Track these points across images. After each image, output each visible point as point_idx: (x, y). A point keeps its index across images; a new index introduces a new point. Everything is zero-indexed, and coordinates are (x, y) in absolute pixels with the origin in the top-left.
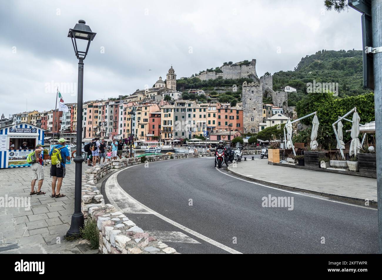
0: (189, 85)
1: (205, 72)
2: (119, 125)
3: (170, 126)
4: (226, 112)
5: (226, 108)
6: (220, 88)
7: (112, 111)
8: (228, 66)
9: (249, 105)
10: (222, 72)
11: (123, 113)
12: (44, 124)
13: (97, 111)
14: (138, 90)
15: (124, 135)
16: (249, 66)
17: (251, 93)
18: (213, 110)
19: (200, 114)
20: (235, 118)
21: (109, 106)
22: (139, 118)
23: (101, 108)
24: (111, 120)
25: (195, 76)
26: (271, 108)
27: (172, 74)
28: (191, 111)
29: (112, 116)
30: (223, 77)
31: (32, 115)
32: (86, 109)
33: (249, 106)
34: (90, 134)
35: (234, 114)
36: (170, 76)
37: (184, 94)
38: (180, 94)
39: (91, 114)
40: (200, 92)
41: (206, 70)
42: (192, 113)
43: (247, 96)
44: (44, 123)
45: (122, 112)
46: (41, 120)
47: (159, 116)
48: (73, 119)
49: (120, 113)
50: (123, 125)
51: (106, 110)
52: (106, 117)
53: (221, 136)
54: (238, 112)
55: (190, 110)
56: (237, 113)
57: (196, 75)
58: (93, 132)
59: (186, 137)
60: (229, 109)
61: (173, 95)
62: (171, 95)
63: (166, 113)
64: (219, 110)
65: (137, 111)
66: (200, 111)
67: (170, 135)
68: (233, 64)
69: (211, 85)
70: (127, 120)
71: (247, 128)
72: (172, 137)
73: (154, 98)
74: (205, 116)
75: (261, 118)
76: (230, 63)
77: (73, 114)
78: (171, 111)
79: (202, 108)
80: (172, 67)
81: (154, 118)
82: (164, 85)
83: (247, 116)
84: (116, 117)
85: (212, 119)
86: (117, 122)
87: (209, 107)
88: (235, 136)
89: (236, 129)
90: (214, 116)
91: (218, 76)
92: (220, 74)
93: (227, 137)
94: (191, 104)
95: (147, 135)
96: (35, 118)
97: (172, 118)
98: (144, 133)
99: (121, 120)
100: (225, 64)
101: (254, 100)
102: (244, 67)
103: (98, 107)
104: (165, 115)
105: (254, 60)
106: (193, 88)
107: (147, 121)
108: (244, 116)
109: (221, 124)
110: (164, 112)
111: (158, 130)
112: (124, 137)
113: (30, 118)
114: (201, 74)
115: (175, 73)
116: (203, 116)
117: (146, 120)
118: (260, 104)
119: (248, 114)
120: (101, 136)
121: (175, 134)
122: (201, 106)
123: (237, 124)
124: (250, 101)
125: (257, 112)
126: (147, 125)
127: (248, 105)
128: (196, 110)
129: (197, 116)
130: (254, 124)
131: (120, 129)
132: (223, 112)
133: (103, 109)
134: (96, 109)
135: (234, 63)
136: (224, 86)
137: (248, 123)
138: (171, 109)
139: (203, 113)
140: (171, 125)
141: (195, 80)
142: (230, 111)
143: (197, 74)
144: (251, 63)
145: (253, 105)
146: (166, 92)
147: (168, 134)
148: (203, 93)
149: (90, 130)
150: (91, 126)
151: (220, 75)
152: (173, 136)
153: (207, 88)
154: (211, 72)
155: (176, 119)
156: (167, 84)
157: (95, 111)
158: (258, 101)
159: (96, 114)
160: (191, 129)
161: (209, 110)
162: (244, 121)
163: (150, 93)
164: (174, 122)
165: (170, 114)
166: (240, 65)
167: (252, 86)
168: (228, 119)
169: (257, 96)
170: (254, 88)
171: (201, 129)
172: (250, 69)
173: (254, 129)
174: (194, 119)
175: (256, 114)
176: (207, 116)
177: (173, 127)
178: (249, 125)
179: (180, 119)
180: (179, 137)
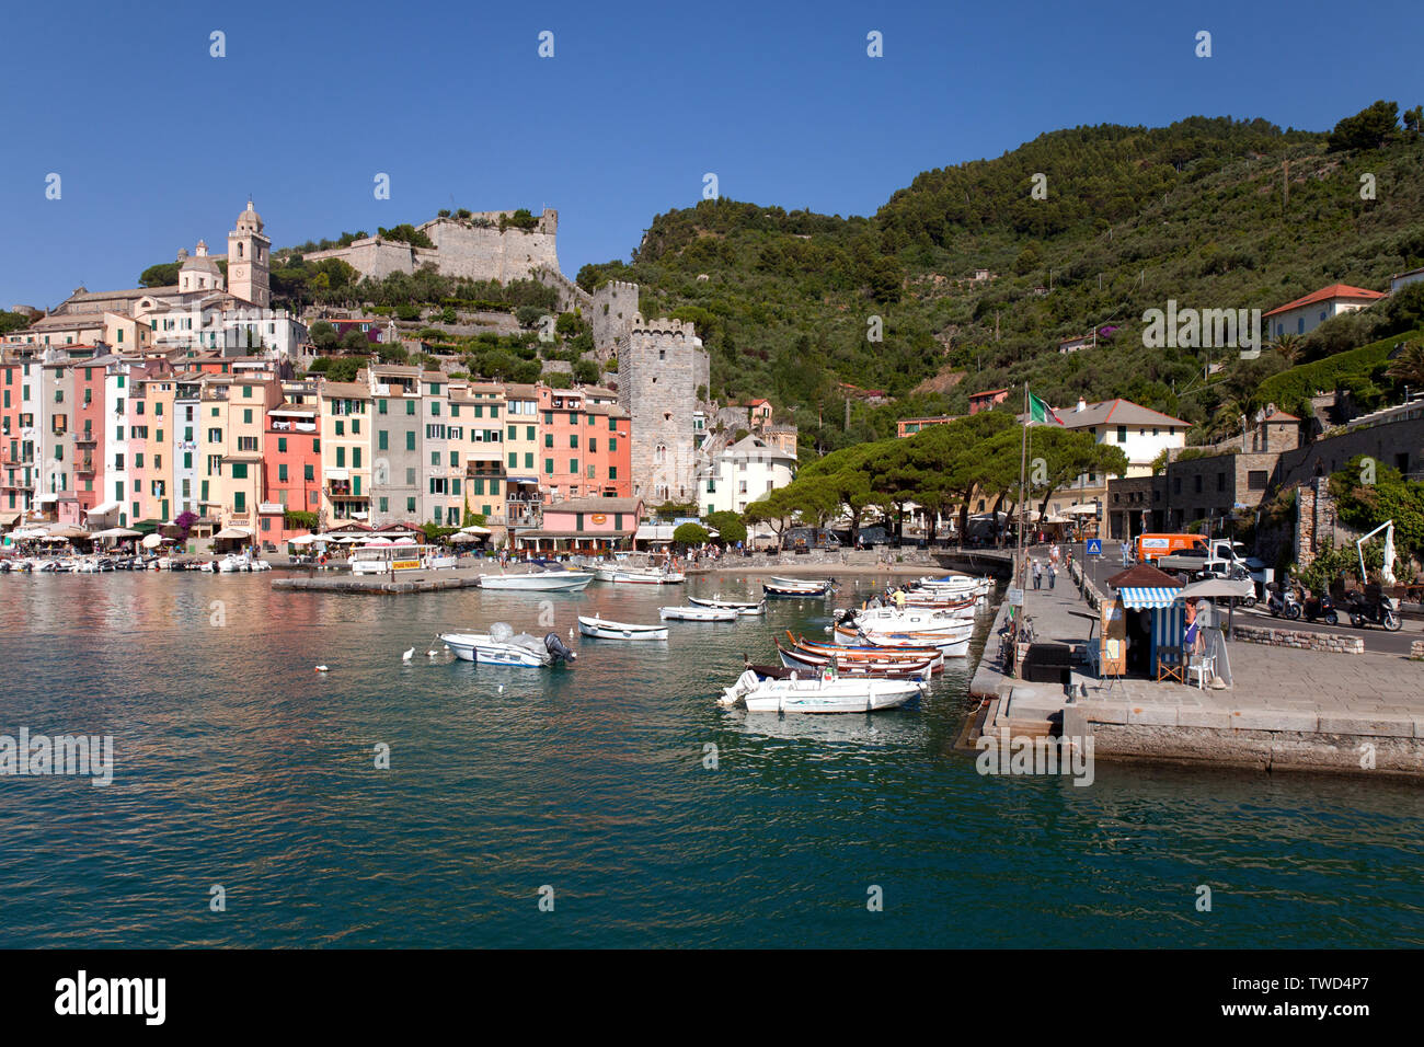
1: (372, 241)
2: (111, 460)
3: (357, 470)
4: (574, 421)
6: (442, 312)
7: (60, 393)
8: (453, 227)
9: (653, 400)
10: (435, 248)
11: (130, 405)
15: (136, 505)
16: (532, 233)
17: (658, 356)
18: (527, 412)
19: (479, 428)
20: (604, 445)
21: (45, 367)
22: (216, 433)
24: (58, 433)
27: (253, 237)
28: (442, 413)
29: (64, 417)
30: (438, 265)
33: (649, 402)
35: (601, 432)
36: (246, 242)
42: (446, 422)
43: (644, 365)
45: (120, 401)
49: (111, 405)
50: (129, 462)
51: (27, 387)
54: (615, 424)
55: (436, 408)
56: (610, 429)
59: (425, 518)
60: (583, 413)
61: (272, 330)
62: (264, 332)
63: (342, 419)
64: (549, 415)
65: (203, 401)
66: (479, 408)
68: (473, 217)
71: (642, 483)
74: (496, 436)
75: (689, 448)
76: (464, 214)
78: (363, 412)
79: (484, 403)
81: (282, 436)
83: (642, 442)
84: (88, 422)
85: (521, 445)
86: (94, 444)
87: (510, 400)
89: (606, 489)
90: (531, 434)
91: (421, 259)
92: (428, 252)
94: (442, 386)
95: (261, 510)
97: (366, 439)
98: (248, 501)
99: (119, 438)
100: (446, 216)
101: (666, 385)
102: (516, 237)
104: (338, 423)
105: (553, 216)
107: (256, 449)
108: (632, 440)
109: (555, 466)
110: (333, 413)
111: (303, 487)
112: (136, 513)
115: (265, 233)
117: (247, 443)
118: (686, 400)
119: (647, 434)
121: (379, 506)
122: (474, 395)
123: (611, 469)
124: (654, 385)
125: (675, 428)
126: (256, 466)
127: (646, 400)
128: (462, 409)
130: (666, 471)
131: (110, 477)
132: (561, 421)
135: (476, 216)
136: (455, 305)
137: (648, 468)
138: (363, 401)
140: (362, 465)
142: (587, 419)
145: (663, 400)
154: (395, 244)
155: (383, 440)
156: (232, 276)
158: (679, 389)
160: (438, 485)
161: (510, 412)
162: (632, 459)
163: (161, 310)
164: (375, 453)
165: (356, 423)
166: (501, 228)
167: (662, 332)
168: (581, 449)
169: (675, 369)
170: (668, 339)
171: (487, 488)
172: (535, 245)
173: (664, 487)
174: (453, 445)
175: (673, 436)
176: (503, 434)
177: (371, 477)
178: (651, 475)
179: (398, 442)
180: (396, 517)
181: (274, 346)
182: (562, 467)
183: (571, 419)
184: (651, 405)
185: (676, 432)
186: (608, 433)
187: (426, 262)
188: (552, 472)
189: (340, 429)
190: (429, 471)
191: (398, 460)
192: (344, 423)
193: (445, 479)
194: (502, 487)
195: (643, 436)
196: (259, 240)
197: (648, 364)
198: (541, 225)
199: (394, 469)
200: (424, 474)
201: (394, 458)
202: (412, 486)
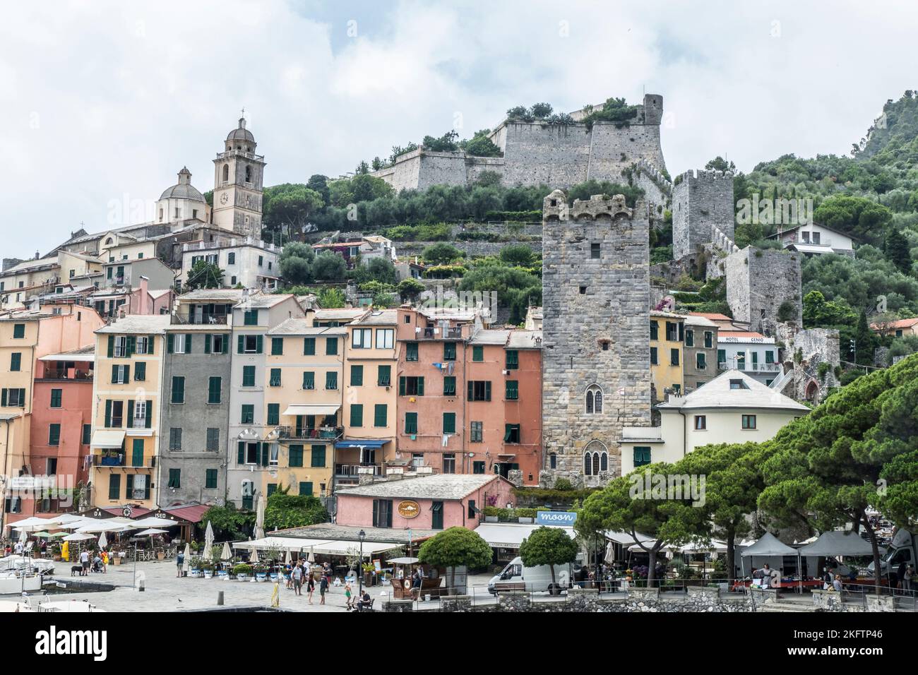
0: (330, 211)
1: (417, 153)
3: (139, 431)
4: (450, 357)
5: (450, 335)
6: (481, 230)
8: (526, 127)
9: (578, 321)
10: (501, 155)
16: (628, 125)
17: (588, 253)
18: (380, 344)
19: (309, 370)
20: (499, 391)
25: (371, 169)
26: (708, 334)
27: (239, 157)
28: (260, 351)
30: (501, 176)
33: (573, 324)
35: (493, 371)
36: (232, 165)
37: (291, 254)
38: (272, 254)
40: (374, 247)
41: (420, 142)
42: (264, 363)
43: (563, 269)
47: (84, 373)
53: (396, 506)
54: (516, 358)
55: (252, 344)
56: (508, 366)
57: (377, 166)
59: (230, 498)
60: (465, 344)
61: (232, 260)
62: (223, 263)
63: (122, 362)
64: (412, 347)
66: (310, 345)
67: (139, 484)
68: (553, 114)
69: (435, 214)
71: (561, 449)
72: (148, 496)
73: (121, 274)
74: (332, 381)
75: (643, 393)
76: (541, 111)
78: (151, 351)
79: (320, 335)
80: (242, 121)
81: (57, 387)
82: (203, 211)
83: (561, 385)
85: (369, 394)
87: (354, 328)
88: (472, 503)
89: (501, 457)
90: (384, 379)
91: (479, 169)
92: (490, 160)
93: (426, 510)
94: (260, 313)
97: (151, 390)
100: (517, 117)
101: (602, 297)
102: (605, 134)
104: (115, 368)
105: (655, 102)
106: (348, 225)
107: (22, 404)
108: (545, 383)
109: (421, 423)
110: (110, 354)
111: (77, 455)
114: (398, 160)
115: (258, 152)
116: (320, 381)
117: (13, 397)
118: (635, 319)
119: (569, 374)
121: (167, 480)
122: (316, 323)
123: (508, 428)
124: (583, 297)
125: (617, 362)
126: (12, 425)
127: (568, 322)
128: (287, 346)
129: (293, 379)
130: (603, 430)
132: (430, 357)
135: (556, 112)
136: (499, 219)
137: (572, 426)
138: (152, 337)
139: (321, 363)
140: (148, 425)
141: (364, 187)
142: (470, 352)
143: (381, 159)
144: (639, 112)
145: (597, 320)
146: (202, 246)
147: (130, 479)
148: (388, 253)
151: (488, 169)
152: (154, 492)
153: (415, 228)
154: (443, 154)
155: (177, 389)
156: (217, 204)
158: (622, 302)
160: (255, 453)
161: (354, 347)
162: (544, 412)
163: (120, 246)
164: (165, 408)
165: (141, 368)
166: (588, 124)
167: (594, 216)
168: (461, 398)
169: (617, 272)
170: (604, 225)
171: (307, 456)
172: (632, 140)
173: (600, 456)
174: (271, 396)
175: (614, 374)
176: (345, 377)
177: (157, 440)
178: (576, 436)
179: (197, 392)
180: (190, 497)
181: (234, 279)
182: (430, 424)
183: (446, 353)
184: (577, 329)
185: (619, 368)
186: (505, 372)
187: (484, 174)
188: (416, 432)
189: (119, 376)
190: (238, 432)
191: (196, 417)
192: (127, 368)
193: (259, 443)
194: (330, 454)
195: (563, 376)
196: (247, 160)
197: (572, 266)
198: (639, 116)
199: (190, 430)
200: (231, 437)
201: (191, 414)
202: (214, 453)
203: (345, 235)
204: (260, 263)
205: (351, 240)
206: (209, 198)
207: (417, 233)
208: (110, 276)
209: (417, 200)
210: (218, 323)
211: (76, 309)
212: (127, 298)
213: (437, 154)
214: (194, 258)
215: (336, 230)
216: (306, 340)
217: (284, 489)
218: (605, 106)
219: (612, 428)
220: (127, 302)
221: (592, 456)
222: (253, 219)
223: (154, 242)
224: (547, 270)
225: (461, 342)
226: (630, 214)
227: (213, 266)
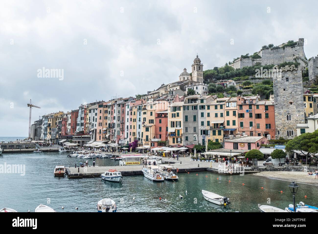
0: (219, 75)
1: (239, 59)
2: (126, 127)
3: (178, 128)
4: (250, 108)
5: (250, 103)
7: (119, 111)
8: (267, 50)
9: (283, 98)
10: (261, 58)
11: (130, 113)
12: (64, 126)
13: (107, 111)
14: (164, 84)
15: (130, 139)
16: (294, 47)
17: (285, 80)
18: (233, 106)
19: (216, 113)
20: (263, 116)
21: (117, 105)
22: (145, 119)
23: (110, 108)
24: (119, 121)
25: (228, 64)
27: (197, 65)
28: (205, 109)
29: (120, 116)
30: (261, 63)
31: (57, 116)
32: (97, 109)
33: (282, 98)
34: (100, 136)
35: (262, 111)
36: (196, 66)
37: (210, 86)
38: (206, 86)
39: (101, 115)
40: (230, 83)
41: (240, 57)
42: (206, 111)
43: (279, 85)
44: (64, 124)
46: (61, 121)
47: (166, 115)
48: (86, 120)
49: (127, 113)
50: (129, 127)
51: (115, 110)
52: (114, 118)
53: (239, 144)
54: (267, 108)
55: (203, 107)
56: (266, 110)
57: (230, 64)
58: (103, 135)
59: (199, 143)
60: (254, 105)
61: (197, 88)
62: (195, 89)
63: (174, 113)
64: (241, 106)
65: (142, 110)
66: (216, 107)
67: (179, 140)
68: (274, 46)
69: (245, 74)
70: (133, 122)
71: (281, 130)
72: (181, 143)
73: (172, 93)
74: (222, 115)
75: (302, 115)
76: (271, 46)
77: (86, 114)
78: (180, 110)
79: (218, 105)
80: (197, 56)
81: (160, 119)
82: (190, 77)
83: (280, 114)
84: (123, 118)
85: (231, 118)
86: (123, 123)
87: (227, 102)
88: (258, 143)
89: (265, 132)
90: (234, 114)
91: (255, 62)
92: (258, 59)
93: (246, 145)
94: (204, 100)
95: (152, 140)
96: (60, 118)
97: (181, 119)
98: (149, 138)
99: (128, 121)
100: (265, 48)
101: (290, 91)
102: (289, 49)
103: (108, 107)
104: (172, 114)
105: (302, 40)
106: (224, 78)
107: (153, 123)
108: (275, 114)
109: (244, 124)
110: (171, 111)
111: (165, 133)
112: (130, 141)
113: (55, 119)
114: (235, 62)
115: (201, 63)
116: (219, 115)
117: (151, 121)
118: (299, 96)
119: (282, 111)
120: (110, 139)
121: (185, 139)
122: (217, 102)
123: (266, 125)
124: (285, 91)
125: (295, 107)
126: (151, 128)
127: (281, 98)
128: (211, 107)
129: (212, 115)
130: (292, 125)
131: (126, 131)
132: (245, 108)
133: (112, 109)
134: (106, 109)
135: (275, 46)
137: (283, 124)
138: (180, 107)
139: (219, 111)
140: (180, 127)
141: (227, 69)
142: (256, 107)
143: (231, 62)
144: (297, 43)
145: (289, 97)
146: (190, 85)
147: (177, 139)
148: (234, 84)
149: (100, 132)
150: (101, 128)
151: (258, 62)
152: (182, 142)
153: (240, 78)
154: (246, 59)
155: (186, 118)
156: (193, 76)
157: (105, 111)
158: (295, 92)
159: (106, 115)
160: (205, 132)
161: (227, 107)
162: (276, 121)
163: (172, 87)
164: (184, 123)
165: (178, 114)
166: (284, 48)
167: (286, 71)
168: (254, 118)
169: (293, 85)
170: (289, 73)
171: (217, 133)
172: (296, 51)
173: (291, 131)
174: (208, 119)
175: (294, 110)
176: (225, 114)
177: (182, 130)
178: (284, 126)
179: (191, 119)
180: (190, 143)
181: (198, 93)
182: (246, 124)
183: (249, 107)
184: (283, 100)
185: (295, 109)
186: (265, 111)
187: (257, 63)
188: (243, 126)
189: (173, 116)
190: (200, 128)
191: (191, 125)
192: (175, 114)
193: (205, 130)
194: (222, 132)
195: (280, 111)
196: (199, 65)
197: (281, 84)
198: (298, 44)
199: (190, 127)
200: (199, 129)
201: (190, 124)
202: (195, 132)
203: (223, 80)
204: (203, 89)
205: (224, 82)
206: (191, 75)
207: (240, 79)
208: (170, 94)
209: (240, 71)
210: (195, 103)
211: (163, 102)
212: (174, 98)
213: (245, 59)
214: (188, 88)
215: (221, 80)
216: (215, 106)
217: (212, 141)
218: (288, 43)
219: (294, 124)
220: (174, 99)
221: (289, 131)
222: (201, 78)
223: (179, 85)
224: (275, 85)
225: (253, 104)
226: (296, 70)
227: (193, 90)
